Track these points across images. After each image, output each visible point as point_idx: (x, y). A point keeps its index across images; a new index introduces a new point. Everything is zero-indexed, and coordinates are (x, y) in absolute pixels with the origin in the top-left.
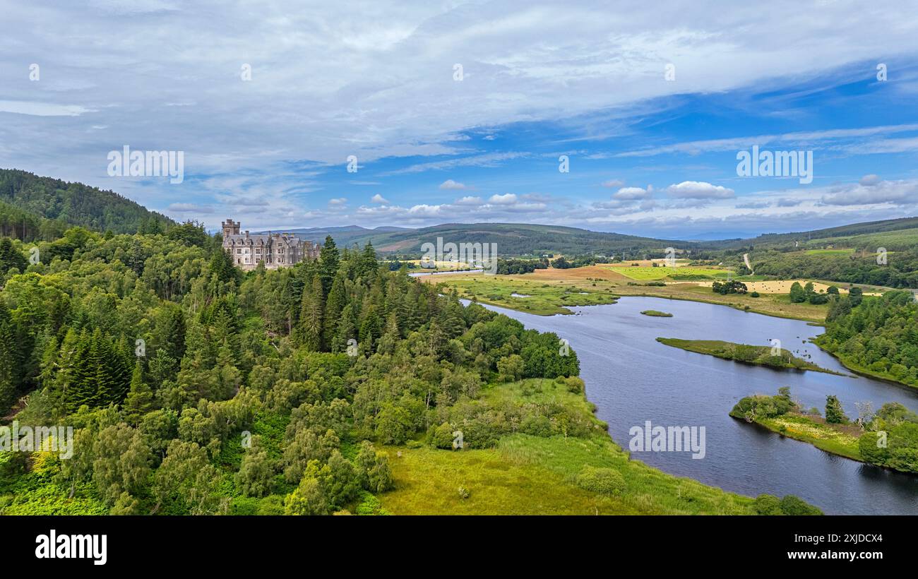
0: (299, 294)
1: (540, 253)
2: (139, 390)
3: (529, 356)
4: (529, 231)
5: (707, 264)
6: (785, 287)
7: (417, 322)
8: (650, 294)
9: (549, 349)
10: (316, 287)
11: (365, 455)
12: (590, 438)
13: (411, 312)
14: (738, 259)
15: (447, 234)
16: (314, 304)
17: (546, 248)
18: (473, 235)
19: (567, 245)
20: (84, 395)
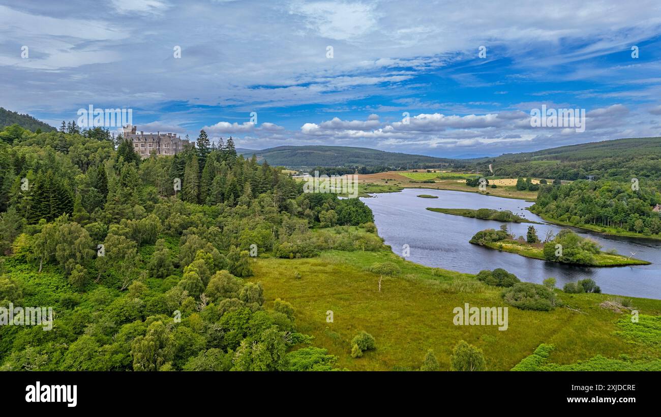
0: (182, 169)
1: (350, 165)
2: (79, 211)
3: (341, 211)
4: (342, 151)
5: (464, 170)
6: (514, 182)
7: (264, 189)
8: (424, 187)
9: (354, 207)
10: (195, 164)
11: (234, 253)
12: (379, 251)
13: (260, 182)
14: (484, 167)
15: (283, 152)
16: (193, 175)
17: (354, 162)
20: (42, 213)
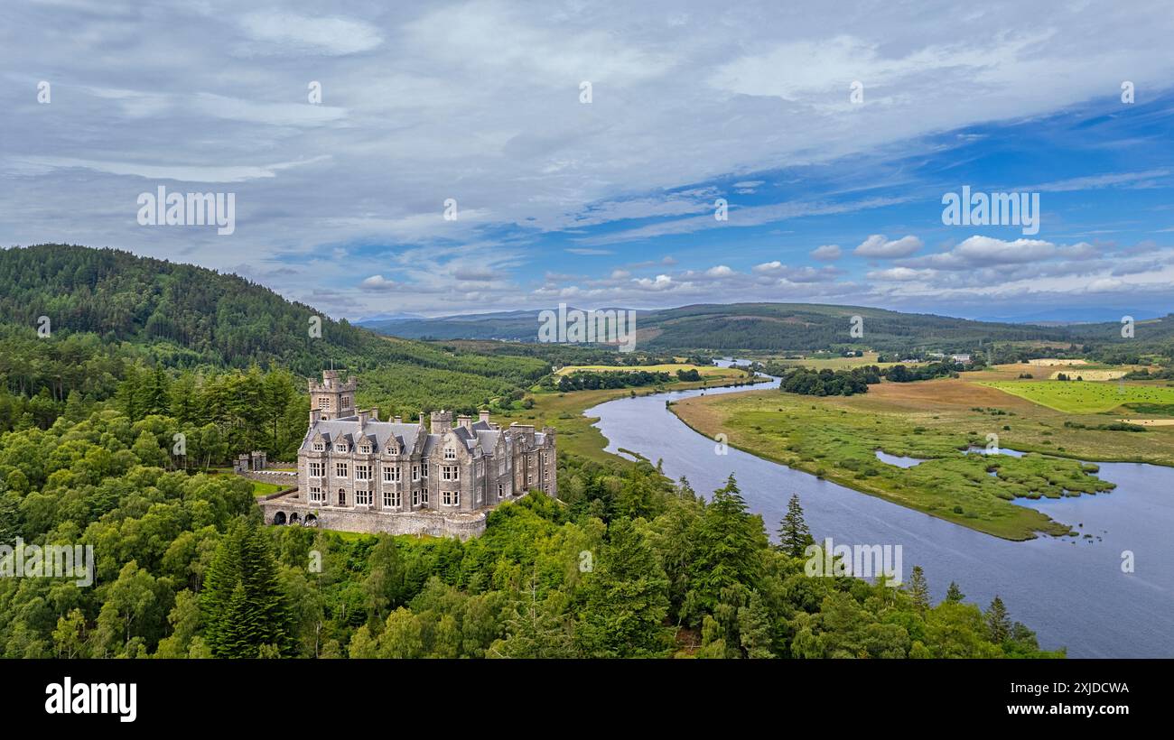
1: (842, 349)
18: (737, 321)
19: (880, 337)
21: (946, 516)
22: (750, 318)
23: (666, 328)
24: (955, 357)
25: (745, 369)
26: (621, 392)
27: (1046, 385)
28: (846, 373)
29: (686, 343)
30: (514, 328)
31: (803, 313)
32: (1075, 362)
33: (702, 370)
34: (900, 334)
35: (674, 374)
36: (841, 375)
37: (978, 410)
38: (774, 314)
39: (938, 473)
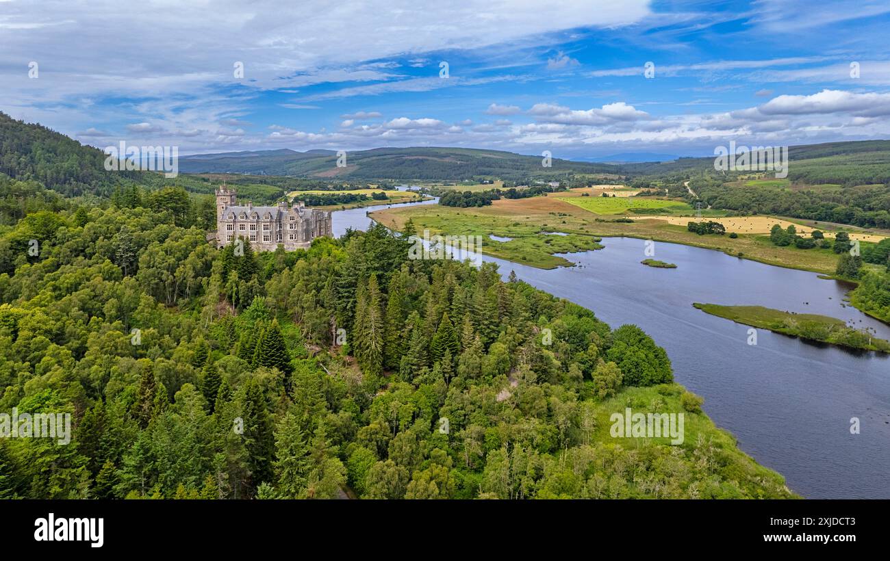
1: (480, 179)
4: (465, 155)
17: (485, 174)
18: (411, 160)
19: (505, 171)
21: (518, 261)
22: (420, 158)
23: (361, 164)
24: (551, 184)
25: (417, 192)
26: (335, 207)
27: (595, 199)
28: (479, 193)
29: (376, 175)
30: (244, 164)
31: (457, 155)
32: (617, 187)
33: (388, 193)
34: (518, 169)
35: (369, 195)
36: (476, 195)
37: (553, 214)
38: (436, 155)
39: (520, 243)
